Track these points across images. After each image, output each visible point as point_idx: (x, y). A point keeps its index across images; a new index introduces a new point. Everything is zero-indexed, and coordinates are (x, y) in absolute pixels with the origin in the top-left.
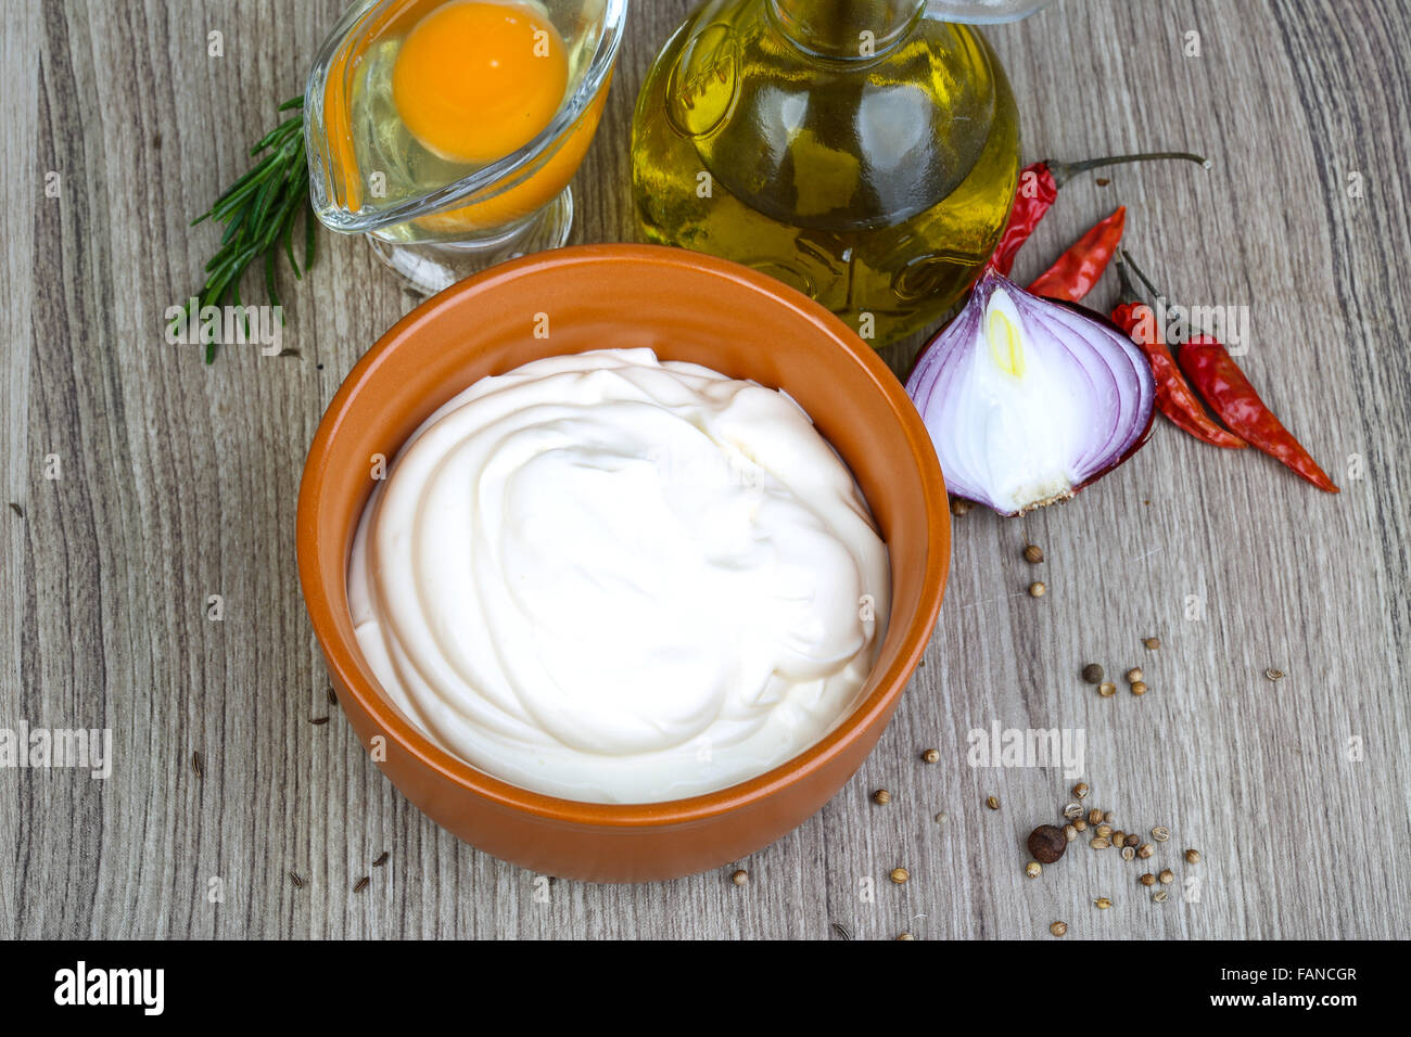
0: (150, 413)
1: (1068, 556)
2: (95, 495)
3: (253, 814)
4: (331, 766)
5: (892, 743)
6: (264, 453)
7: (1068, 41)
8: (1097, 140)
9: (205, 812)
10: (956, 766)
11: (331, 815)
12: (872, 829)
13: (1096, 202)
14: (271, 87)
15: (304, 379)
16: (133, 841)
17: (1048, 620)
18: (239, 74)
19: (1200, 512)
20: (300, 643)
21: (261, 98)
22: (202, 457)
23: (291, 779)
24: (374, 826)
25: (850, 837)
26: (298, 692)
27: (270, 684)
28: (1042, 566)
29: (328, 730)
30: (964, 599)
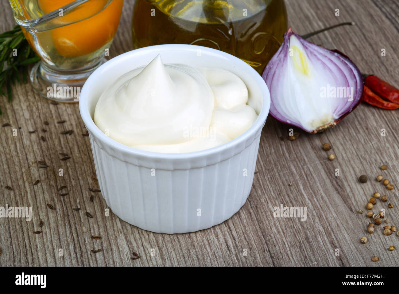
1: (341, 148)
4: (46, 246)
10: (315, 214)
19: (389, 129)
23: (29, 252)
24: (68, 263)
25: (277, 242)
26: (27, 225)
27: (15, 224)
28: (331, 151)
29: (43, 235)
30: (302, 164)
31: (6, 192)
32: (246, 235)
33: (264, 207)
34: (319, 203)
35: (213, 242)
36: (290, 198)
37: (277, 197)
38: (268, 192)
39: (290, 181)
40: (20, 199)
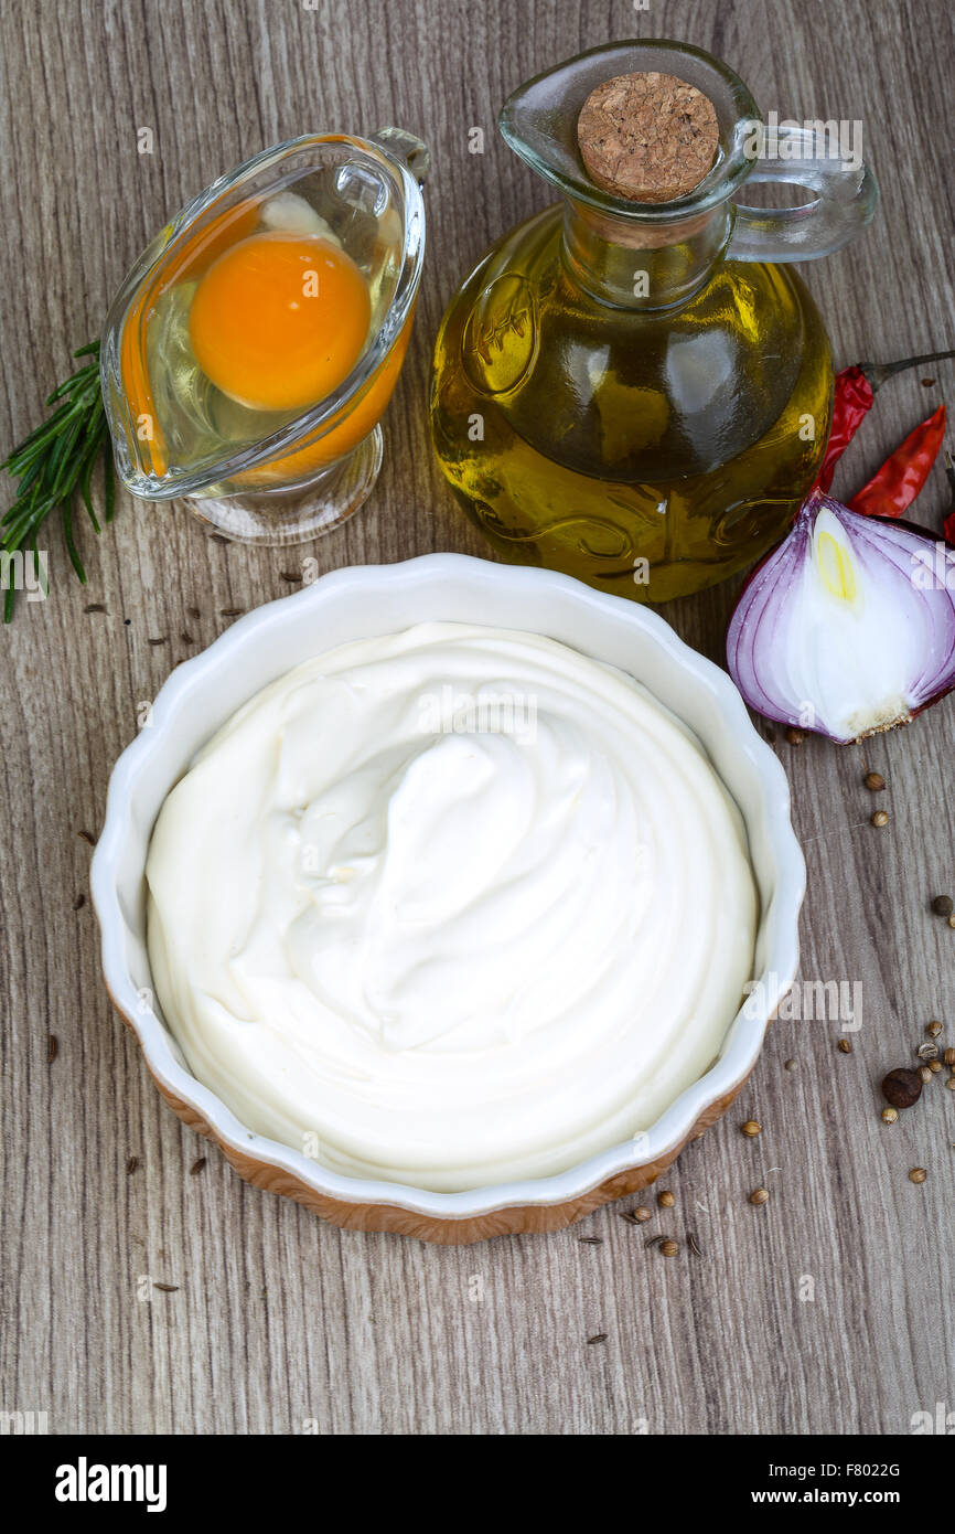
1: (910, 782)
6: (74, 716)
7: (886, 235)
8: (920, 338)
9: (33, 1097)
13: (922, 403)
14: (62, 328)
15: (111, 636)
17: (892, 850)
18: (28, 316)
21: (51, 340)
22: (11, 724)
28: (884, 794)
30: (805, 833)
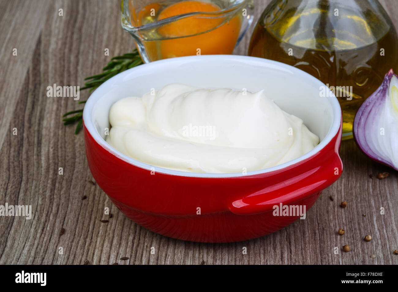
0: (51, 145)
2: (24, 163)
3: (71, 245)
4: (107, 234)
5: (351, 236)
10: (380, 243)
11: (105, 246)
12: (342, 259)
16: (18, 250)
20: (101, 202)
23: (89, 236)
24: (123, 250)
25: (332, 260)
26: (97, 214)
27: (86, 212)
29: (108, 224)
30: (383, 200)
31: (88, 185)
32: (303, 251)
33: (331, 230)
34: (387, 234)
35: (269, 252)
36: (360, 226)
37: (348, 223)
38: (340, 218)
39: (365, 212)
40: (98, 194)
